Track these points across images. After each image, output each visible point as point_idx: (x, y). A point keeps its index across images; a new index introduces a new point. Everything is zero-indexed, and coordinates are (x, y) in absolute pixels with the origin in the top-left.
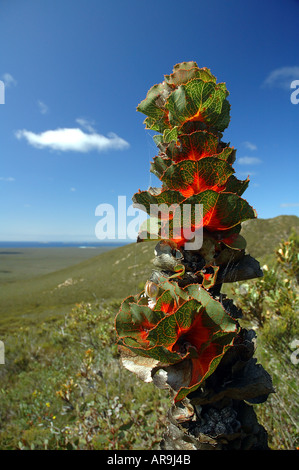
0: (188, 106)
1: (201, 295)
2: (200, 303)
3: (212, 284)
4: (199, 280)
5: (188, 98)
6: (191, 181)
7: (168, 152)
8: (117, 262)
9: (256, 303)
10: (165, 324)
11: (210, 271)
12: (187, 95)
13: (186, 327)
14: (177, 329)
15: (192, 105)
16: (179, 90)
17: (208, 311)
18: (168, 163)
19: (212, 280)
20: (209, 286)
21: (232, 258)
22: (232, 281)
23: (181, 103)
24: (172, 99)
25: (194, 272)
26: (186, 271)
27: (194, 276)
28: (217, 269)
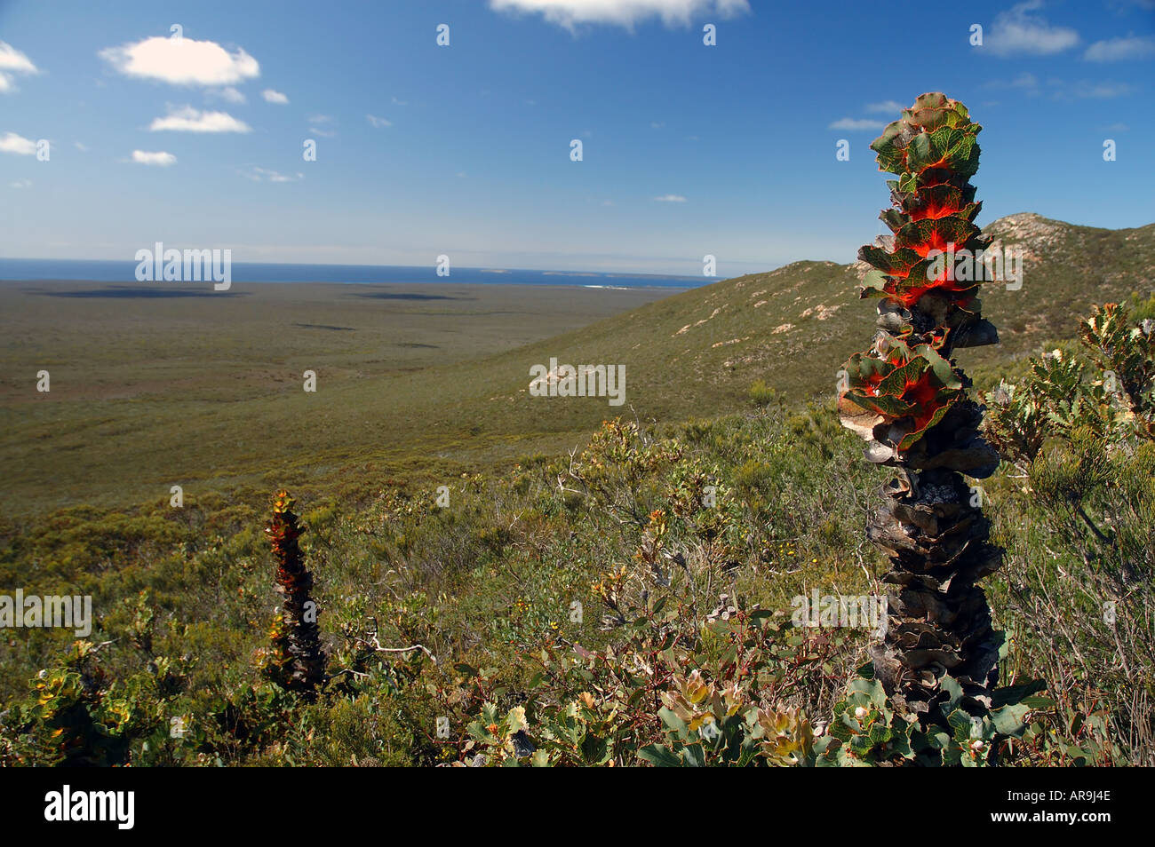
0: (931, 154)
1: (930, 354)
2: (928, 362)
3: (942, 345)
4: (928, 341)
5: (932, 146)
6: (927, 238)
7: (905, 204)
8: (684, 329)
9: (1028, 425)
10: (896, 374)
11: (940, 333)
12: (931, 142)
13: (914, 382)
14: (905, 382)
15: (935, 152)
16: (922, 136)
17: (935, 370)
18: (904, 217)
19: (941, 342)
20: (938, 347)
21: (964, 321)
22: (961, 347)
23: (924, 149)
24: (914, 143)
25: (922, 333)
26: (914, 332)
27: (922, 338)
28: (947, 331)
